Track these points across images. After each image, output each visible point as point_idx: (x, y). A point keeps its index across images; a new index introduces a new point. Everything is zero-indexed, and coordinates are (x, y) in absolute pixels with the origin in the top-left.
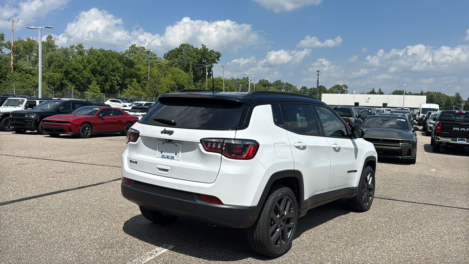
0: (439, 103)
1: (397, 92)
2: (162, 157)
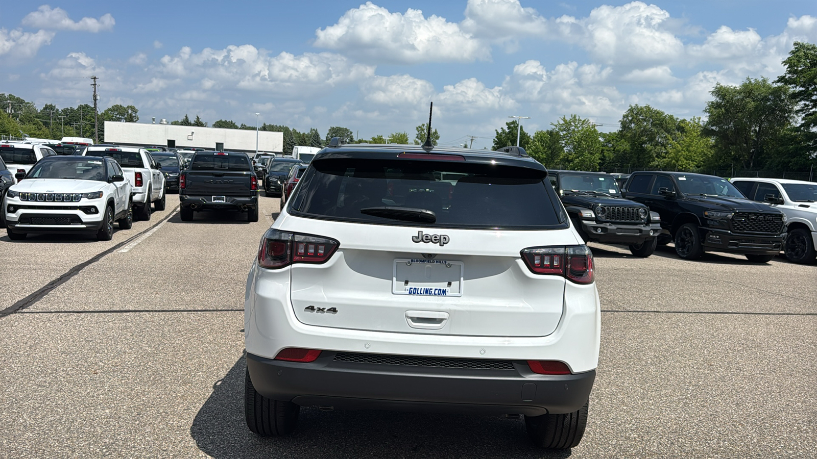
0: (291, 144)
1: (221, 124)
2: (410, 293)
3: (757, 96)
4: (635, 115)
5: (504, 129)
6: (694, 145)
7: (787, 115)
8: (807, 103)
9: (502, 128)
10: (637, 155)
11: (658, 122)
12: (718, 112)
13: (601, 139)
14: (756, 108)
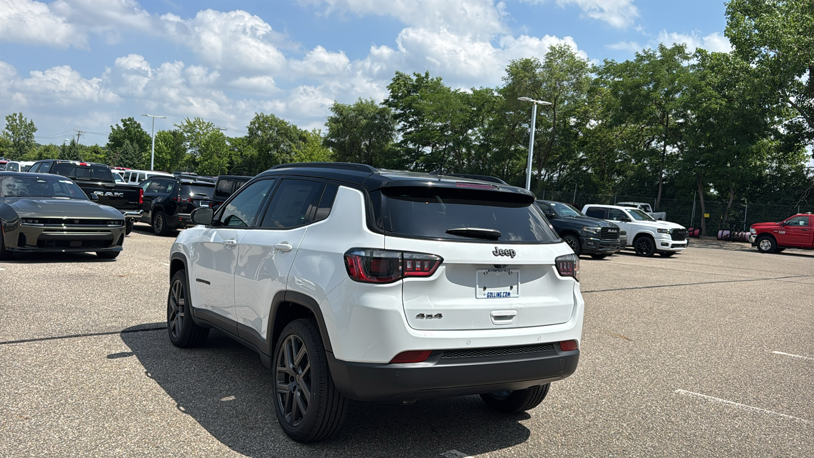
2: (488, 297)
3: (367, 115)
4: (262, 123)
5: (119, 126)
6: (315, 154)
7: (390, 132)
8: (406, 124)
9: (117, 125)
10: (265, 161)
11: (283, 131)
12: (337, 127)
13: (228, 143)
14: (368, 124)
